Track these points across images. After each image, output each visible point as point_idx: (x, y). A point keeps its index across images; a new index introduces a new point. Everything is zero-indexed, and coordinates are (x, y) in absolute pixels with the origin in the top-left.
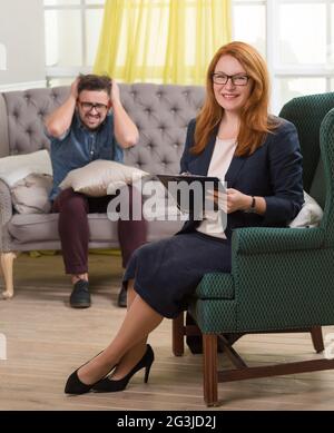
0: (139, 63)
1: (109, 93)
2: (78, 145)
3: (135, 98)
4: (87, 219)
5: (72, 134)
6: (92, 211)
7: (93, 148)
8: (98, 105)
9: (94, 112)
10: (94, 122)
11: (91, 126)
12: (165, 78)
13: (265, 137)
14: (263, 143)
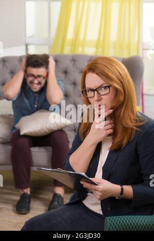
0: (81, 37)
1: (47, 68)
2: (27, 101)
3: (74, 64)
4: (30, 152)
5: (23, 94)
6: (35, 145)
7: (36, 102)
8: (39, 76)
9: (36, 81)
10: (36, 88)
11: (34, 90)
12: (97, 47)
13: (134, 133)
14: (133, 137)
